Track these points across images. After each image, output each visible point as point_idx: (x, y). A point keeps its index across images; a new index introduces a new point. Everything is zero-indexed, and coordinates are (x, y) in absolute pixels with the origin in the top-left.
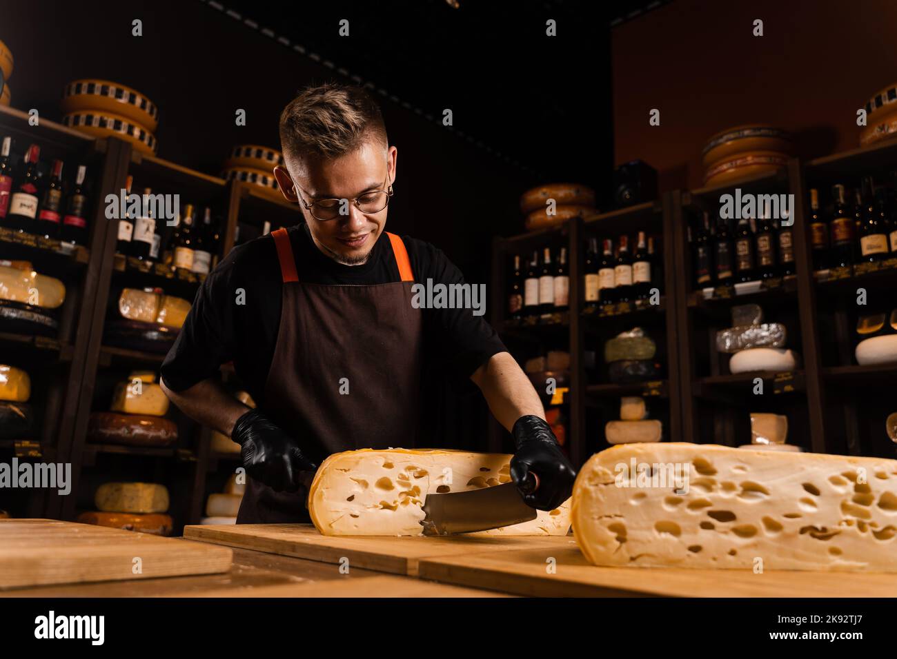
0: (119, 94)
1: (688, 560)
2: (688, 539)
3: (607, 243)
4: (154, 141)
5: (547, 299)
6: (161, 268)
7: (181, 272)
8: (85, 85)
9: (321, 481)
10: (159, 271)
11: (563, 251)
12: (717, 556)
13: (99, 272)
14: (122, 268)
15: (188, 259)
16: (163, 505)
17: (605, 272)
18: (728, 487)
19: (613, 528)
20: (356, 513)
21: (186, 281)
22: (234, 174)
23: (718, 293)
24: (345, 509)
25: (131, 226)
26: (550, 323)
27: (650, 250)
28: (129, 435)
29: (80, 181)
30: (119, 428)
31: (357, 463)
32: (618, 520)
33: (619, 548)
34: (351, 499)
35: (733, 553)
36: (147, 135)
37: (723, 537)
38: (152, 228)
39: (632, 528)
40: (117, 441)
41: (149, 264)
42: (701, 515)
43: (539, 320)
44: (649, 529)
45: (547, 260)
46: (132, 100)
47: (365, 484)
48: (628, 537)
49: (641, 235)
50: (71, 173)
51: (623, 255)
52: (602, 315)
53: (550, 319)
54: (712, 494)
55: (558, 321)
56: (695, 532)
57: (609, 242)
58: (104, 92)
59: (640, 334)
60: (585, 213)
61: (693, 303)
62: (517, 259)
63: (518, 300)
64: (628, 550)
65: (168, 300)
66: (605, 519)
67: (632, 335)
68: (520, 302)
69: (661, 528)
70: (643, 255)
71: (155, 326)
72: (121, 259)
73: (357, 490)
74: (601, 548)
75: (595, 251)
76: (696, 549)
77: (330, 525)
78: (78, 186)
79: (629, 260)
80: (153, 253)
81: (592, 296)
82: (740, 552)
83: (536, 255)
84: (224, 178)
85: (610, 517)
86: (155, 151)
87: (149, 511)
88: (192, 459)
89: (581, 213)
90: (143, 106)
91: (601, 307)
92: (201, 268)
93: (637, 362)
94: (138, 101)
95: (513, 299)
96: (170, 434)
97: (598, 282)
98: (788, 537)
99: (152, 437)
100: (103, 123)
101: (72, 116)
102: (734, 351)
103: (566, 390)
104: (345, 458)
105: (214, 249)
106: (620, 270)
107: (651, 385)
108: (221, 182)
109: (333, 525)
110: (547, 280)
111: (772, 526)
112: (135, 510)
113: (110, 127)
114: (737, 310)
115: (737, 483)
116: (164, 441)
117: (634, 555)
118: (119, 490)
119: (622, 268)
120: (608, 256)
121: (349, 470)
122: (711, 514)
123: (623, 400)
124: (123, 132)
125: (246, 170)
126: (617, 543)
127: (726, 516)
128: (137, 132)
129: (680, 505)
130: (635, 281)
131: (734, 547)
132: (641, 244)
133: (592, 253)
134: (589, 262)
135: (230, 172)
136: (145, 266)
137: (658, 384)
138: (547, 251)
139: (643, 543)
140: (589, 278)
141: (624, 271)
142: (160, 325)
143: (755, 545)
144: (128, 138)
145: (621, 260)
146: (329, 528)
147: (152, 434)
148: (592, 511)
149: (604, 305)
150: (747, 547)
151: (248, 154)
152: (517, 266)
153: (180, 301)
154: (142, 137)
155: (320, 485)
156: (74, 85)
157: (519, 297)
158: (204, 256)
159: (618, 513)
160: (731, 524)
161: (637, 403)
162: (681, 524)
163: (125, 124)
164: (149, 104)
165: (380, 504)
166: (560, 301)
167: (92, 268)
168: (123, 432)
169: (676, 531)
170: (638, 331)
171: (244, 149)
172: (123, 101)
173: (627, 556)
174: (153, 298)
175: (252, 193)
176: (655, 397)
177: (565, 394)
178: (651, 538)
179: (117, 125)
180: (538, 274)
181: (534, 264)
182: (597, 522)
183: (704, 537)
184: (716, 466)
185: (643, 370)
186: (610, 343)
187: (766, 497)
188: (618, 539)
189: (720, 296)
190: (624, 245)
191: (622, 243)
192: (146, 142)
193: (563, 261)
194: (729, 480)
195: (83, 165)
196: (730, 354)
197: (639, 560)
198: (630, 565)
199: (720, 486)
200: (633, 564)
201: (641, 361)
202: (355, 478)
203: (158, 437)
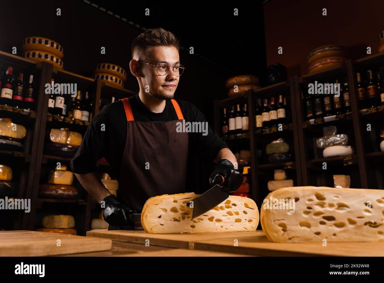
0: (46, 43)
1: (315, 239)
2: (314, 229)
3: (265, 101)
4: (62, 63)
5: (239, 127)
6: (68, 119)
7: (76, 121)
8: (32, 39)
9: (146, 210)
10: (67, 121)
11: (245, 105)
12: (327, 236)
13: (41, 122)
14: (51, 120)
15: (79, 115)
16: (72, 225)
17: (265, 114)
18: (331, 205)
19: (280, 225)
20: (162, 223)
21: (79, 125)
22: (98, 76)
23: (317, 121)
24: (158, 222)
25: (54, 101)
26: (241, 138)
27: (285, 103)
28: (56, 194)
29: (31, 82)
30: (52, 191)
31: (162, 201)
32: (283, 221)
33: (283, 234)
34: (160, 217)
35: (335, 235)
36: (59, 60)
37: (330, 228)
38: (63, 102)
39: (289, 225)
40: (50, 196)
41: (62, 117)
42: (319, 218)
43: (236, 137)
44: (296, 225)
45: (239, 109)
46: (52, 45)
47: (165, 210)
48: (287, 229)
49: (281, 96)
50: (27, 79)
51: (272, 106)
52: (264, 133)
53: (241, 136)
54: (324, 209)
55: (244, 137)
56: (317, 226)
57: (266, 100)
58: (40, 42)
59: (282, 141)
60: (255, 88)
61: (305, 126)
62: (225, 110)
63: (226, 128)
64: (288, 235)
65: (71, 133)
66: (277, 221)
67: (278, 142)
68: (227, 129)
69: (302, 224)
70: (282, 106)
71: (66, 145)
72: (50, 116)
73: (162, 213)
74: (276, 235)
75: (260, 105)
76: (318, 233)
77: (151, 229)
78: (30, 84)
79: (275, 108)
80: (64, 113)
81: (259, 125)
82: (338, 234)
83: (233, 107)
84: (94, 78)
85: (279, 220)
86: (63, 67)
87: (66, 227)
88: (84, 204)
89: (253, 88)
90: (57, 48)
91: (264, 130)
92: (85, 119)
93: (281, 154)
94: (55, 45)
95: (224, 128)
96: (74, 193)
97: (262, 118)
98: (359, 227)
99: (67, 194)
100: (40, 56)
101: (26, 54)
102: (325, 148)
103: (249, 167)
104: (157, 199)
105: (91, 110)
106: (271, 113)
107: (288, 164)
108: (93, 80)
109: (153, 229)
110: (239, 119)
111: (352, 222)
112: (60, 227)
113: (43, 57)
114: (325, 129)
115: (335, 203)
116: (72, 196)
117: (290, 237)
118: (53, 218)
119: (272, 112)
120: (266, 106)
121: (158, 204)
122: (324, 218)
123: (275, 171)
124: (49, 59)
125: (103, 74)
126: (283, 232)
127: (331, 218)
128: (55, 59)
129: (310, 214)
130: (279, 117)
131: (335, 232)
132: (281, 101)
133: (259, 105)
134: (257, 110)
135: (96, 76)
136: (61, 118)
137: (290, 163)
138: (238, 106)
139: (294, 231)
140: (257, 117)
141: (274, 113)
142: (68, 145)
143: (344, 231)
144: (51, 62)
145: (271, 108)
146: (151, 230)
147: (66, 193)
148: (271, 218)
149: (265, 129)
150: (341, 232)
151: (104, 67)
152: (225, 113)
153: (76, 134)
154: (57, 62)
155: (146, 211)
156: (27, 40)
157: (227, 126)
158: (86, 113)
159: (283, 218)
160: (333, 222)
161: (282, 172)
162: (311, 222)
163: (49, 56)
164: (59, 46)
165: (173, 219)
166: (245, 128)
167: (37, 120)
168: (54, 192)
169: (309, 226)
170: (281, 140)
171: (102, 65)
172: (48, 46)
173: (287, 237)
174: (64, 133)
175: (106, 84)
176: (290, 169)
177: (249, 169)
178: (298, 229)
179: (46, 56)
180: (234, 116)
181: (232, 111)
182: (273, 223)
183: (321, 228)
184: (325, 196)
185: (284, 157)
186: (268, 145)
187: (348, 209)
188: (283, 230)
189: (317, 122)
190: (273, 102)
191: (272, 100)
192: (59, 63)
193: (245, 110)
194: (332, 202)
195: (32, 75)
196: (323, 149)
197: (293, 239)
198: (289, 241)
199: (327, 205)
200: (290, 241)
201: (283, 153)
202: (161, 208)
203: (69, 194)
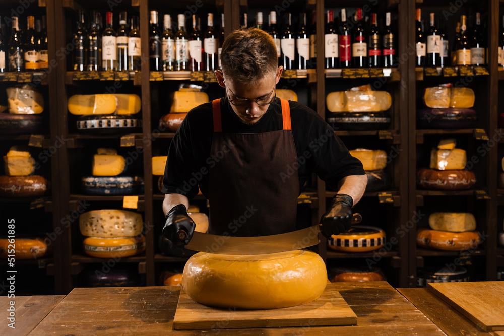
6: (447, 71)
7: (462, 69)
10: (446, 73)
13: (408, 84)
14: (421, 78)
15: (466, 57)
16: (472, 226)
28: (442, 184)
29: (388, 23)
30: (436, 180)
38: (438, 42)
40: (435, 188)
41: (439, 69)
65: (456, 90)
71: (450, 111)
72: (420, 72)
78: (387, 27)
87: (462, 230)
88: (486, 197)
92: (478, 61)
96: (469, 181)
99: (458, 184)
105: (486, 44)
116: (466, 186)
118: (442, 217)
136: (436, 72)
142: (454, 110)
147: (457, 182)
153: (464, 89)
158: (479, 50)
167: (403, 82)
168: (439, 182)
203: (462, 184)
